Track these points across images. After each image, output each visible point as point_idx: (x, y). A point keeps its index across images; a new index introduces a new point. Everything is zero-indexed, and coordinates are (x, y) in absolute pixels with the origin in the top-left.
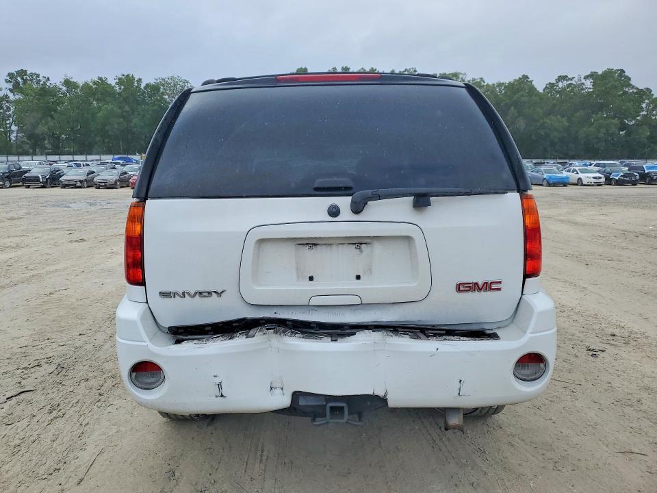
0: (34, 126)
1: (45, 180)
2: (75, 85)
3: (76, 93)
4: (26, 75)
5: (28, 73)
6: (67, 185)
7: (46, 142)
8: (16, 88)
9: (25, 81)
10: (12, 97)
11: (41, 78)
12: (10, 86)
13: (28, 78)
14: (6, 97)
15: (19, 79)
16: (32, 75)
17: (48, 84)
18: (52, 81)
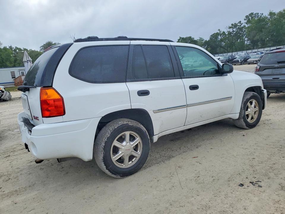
0: (254, 37)
1: (241, 61)
2: (274, 14)
3: (275, 17)
4: (253, 15)
5: (254, 13)
6: (250, 63)
7: (259, 43)
8: (249, 22)
9: (252, 18)
10: (247, 26)
11: (259, 14)
12: (246, 21)
13: (254, 16)
14: (245, 26)
15: (250, 17)
16: (256, 14)
17: (262, 16)
18: (264, 15)
